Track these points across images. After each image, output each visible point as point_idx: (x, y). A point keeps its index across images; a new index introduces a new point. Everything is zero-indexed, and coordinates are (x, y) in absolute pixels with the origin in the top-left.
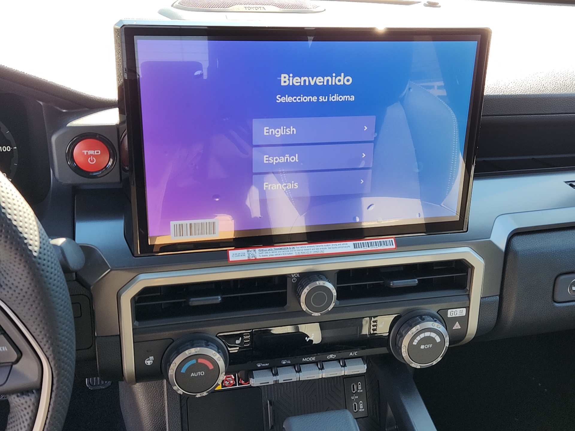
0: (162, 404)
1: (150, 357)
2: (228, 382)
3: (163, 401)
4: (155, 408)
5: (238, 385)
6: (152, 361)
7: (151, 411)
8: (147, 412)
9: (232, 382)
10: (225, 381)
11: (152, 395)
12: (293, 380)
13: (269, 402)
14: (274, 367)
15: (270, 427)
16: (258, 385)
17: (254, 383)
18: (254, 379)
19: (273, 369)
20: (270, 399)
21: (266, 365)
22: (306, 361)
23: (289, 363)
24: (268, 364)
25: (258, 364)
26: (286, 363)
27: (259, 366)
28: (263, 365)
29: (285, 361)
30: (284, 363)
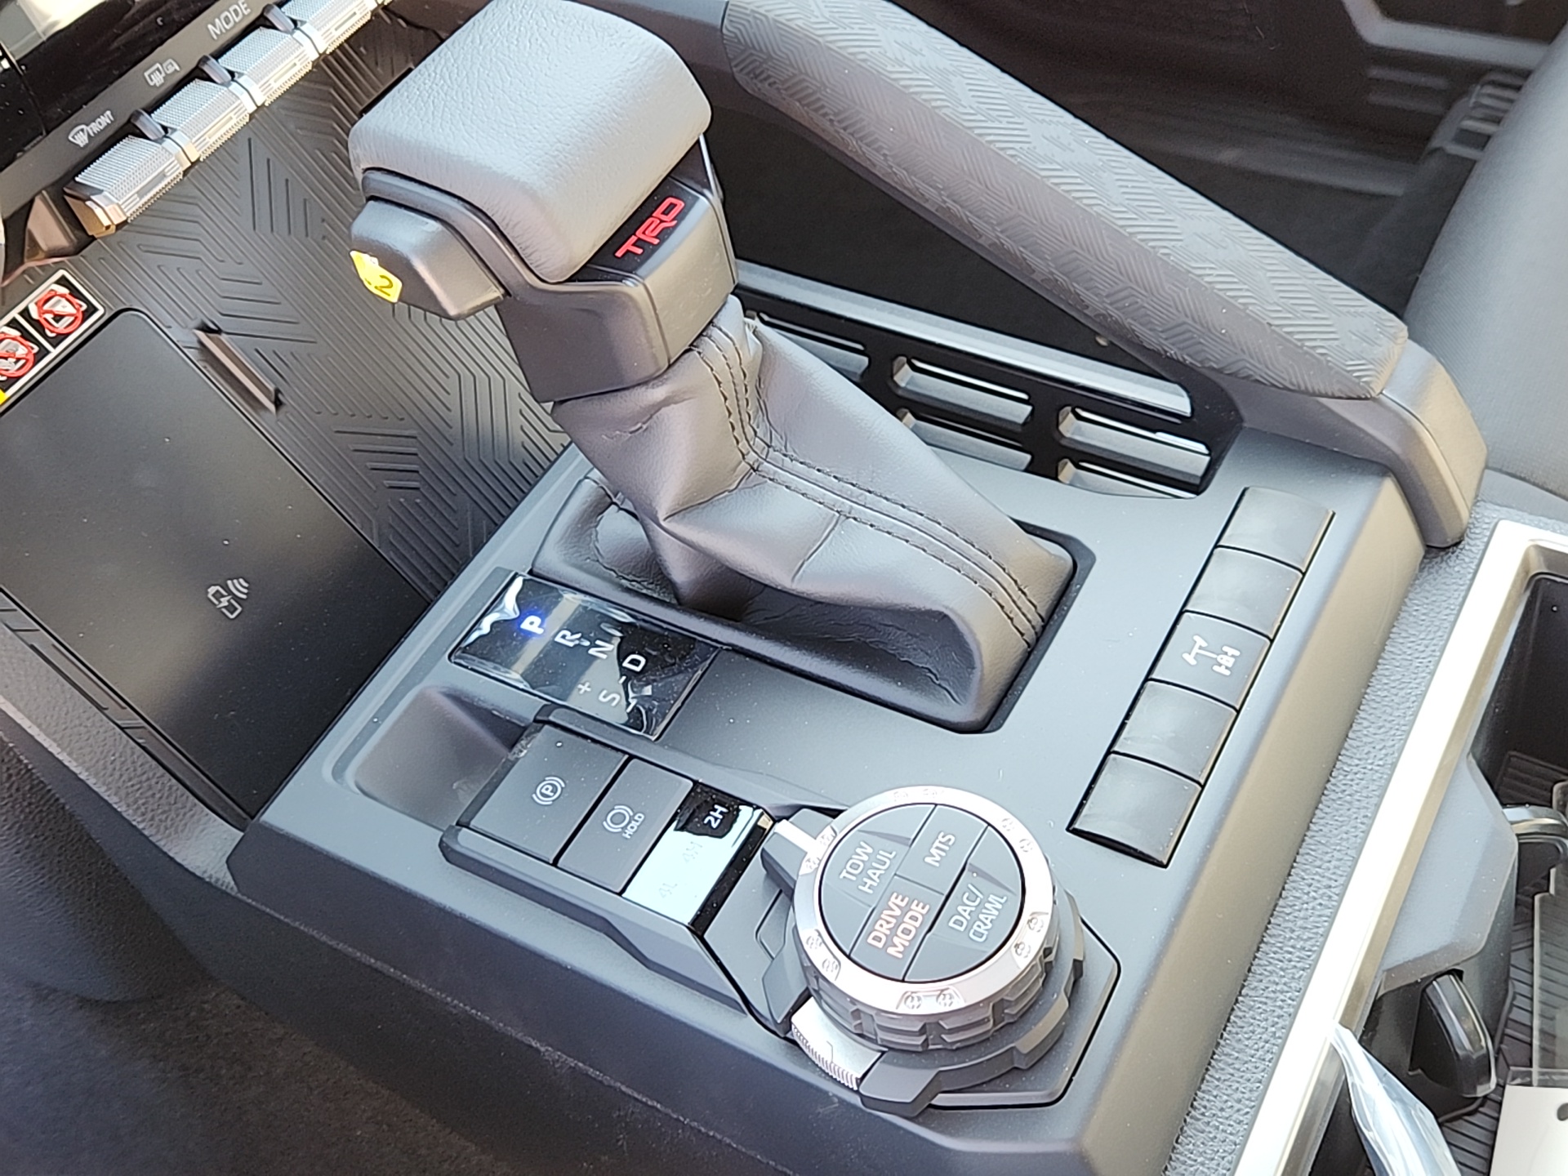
5: (55, 347)
12: (234, 117)
13: (201, 335)
14: (136, 115)
15: (272, 407)
16: (140, 204)
17: (118, 204)
18: (105, 193)
19: (138, 124)
20: (197, 323)
21: (104, 124)
22: (224, 31)
23: (176, 70)
24: (108, 113)
25: (76, 134)
26: (164, 78)
27: (81, 139)
28: (95, 127)
29: (157, 72)
30: (157, 79)
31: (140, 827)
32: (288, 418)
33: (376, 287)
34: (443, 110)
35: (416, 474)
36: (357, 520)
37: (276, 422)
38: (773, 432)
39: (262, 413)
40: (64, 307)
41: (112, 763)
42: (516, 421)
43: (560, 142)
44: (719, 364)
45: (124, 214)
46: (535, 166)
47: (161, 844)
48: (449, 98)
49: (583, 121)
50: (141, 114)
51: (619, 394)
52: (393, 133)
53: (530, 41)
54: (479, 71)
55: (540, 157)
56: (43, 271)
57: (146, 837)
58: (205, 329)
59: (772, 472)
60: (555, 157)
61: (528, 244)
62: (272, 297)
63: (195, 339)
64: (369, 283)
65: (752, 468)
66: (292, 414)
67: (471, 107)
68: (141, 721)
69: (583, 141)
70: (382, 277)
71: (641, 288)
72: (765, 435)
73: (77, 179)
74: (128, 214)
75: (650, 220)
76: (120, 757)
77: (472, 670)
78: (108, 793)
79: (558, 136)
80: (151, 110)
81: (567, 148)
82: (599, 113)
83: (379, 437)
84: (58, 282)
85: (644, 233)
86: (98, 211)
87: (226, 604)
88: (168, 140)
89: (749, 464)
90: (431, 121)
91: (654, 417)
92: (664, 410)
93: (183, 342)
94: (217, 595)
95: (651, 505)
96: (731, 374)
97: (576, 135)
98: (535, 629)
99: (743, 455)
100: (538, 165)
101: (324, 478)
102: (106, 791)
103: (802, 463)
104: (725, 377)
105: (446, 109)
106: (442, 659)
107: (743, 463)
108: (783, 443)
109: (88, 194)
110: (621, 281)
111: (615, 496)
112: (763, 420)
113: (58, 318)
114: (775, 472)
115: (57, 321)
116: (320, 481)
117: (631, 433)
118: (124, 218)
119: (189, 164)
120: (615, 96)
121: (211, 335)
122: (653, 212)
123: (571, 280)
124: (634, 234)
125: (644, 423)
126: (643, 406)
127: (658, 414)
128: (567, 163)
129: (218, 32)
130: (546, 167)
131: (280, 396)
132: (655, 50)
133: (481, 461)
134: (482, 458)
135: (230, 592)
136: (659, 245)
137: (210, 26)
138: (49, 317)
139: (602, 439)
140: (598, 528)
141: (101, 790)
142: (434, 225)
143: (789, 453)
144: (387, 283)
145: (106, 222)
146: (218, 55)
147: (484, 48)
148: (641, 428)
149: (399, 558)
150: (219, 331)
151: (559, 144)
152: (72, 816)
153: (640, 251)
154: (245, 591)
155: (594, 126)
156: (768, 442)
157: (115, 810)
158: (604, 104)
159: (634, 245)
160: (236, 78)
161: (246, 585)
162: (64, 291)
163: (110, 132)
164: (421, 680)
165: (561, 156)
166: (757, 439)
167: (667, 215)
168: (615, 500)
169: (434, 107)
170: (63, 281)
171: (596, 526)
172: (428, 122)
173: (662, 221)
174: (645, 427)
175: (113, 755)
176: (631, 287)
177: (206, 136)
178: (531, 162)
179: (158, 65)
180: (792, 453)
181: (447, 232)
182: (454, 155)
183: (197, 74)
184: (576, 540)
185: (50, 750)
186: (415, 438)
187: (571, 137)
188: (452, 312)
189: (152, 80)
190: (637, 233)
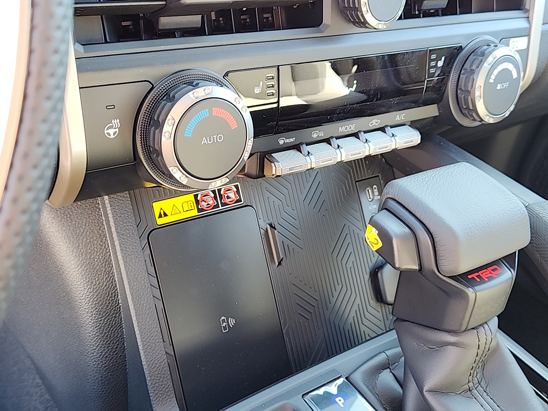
0: (104, 252)
1: (113, 121)
2: (206, 203)
3: (107, 247)
4: (94, 260)
5: (222, 206)
6: (117, 130)
7: (88, 267)
8: (80, 271)
9: (211, 202)
10: (201, 201)
11: (85, 239)
12: (332, 160)
13: (269, 226)
14: (301, 144)
15: (277, 264)
16: (288, 173)
17: (282, 169)
18: (280, 163)
19: (301, 147)
20: (269, 222)
21: (291, 141)
22: (343, 131)
23: (322, 136)
24: (294, 138)
25: (281, 139)
26: (317, 136)
27: (281, 142)
28: (288, 141)
29: (317, 133)
30: (315, 136)
31: (151, 395)
32: (280, 270)
33: (370, 242)
34: (431, 191)
35: (310, 314)
36: (283, 320)
37: (276, 270)
38: (483, 378)
39: (273, 263)
40: (232, 195)
41: (156, 364)
42: (353, 314)
43: (475, 224)
44: (483, 341)
45: (282, 173)
46: (462, 228)
47: (154, 406)
48: (434, 188)
49: (486, 220)
50: (304, 144)
51: (436, 331)
52: (408, 189)
53: (471, 182)
54: (448, 183)
55: (465, 225)
56: (237, 179)
57: (150, 400)
58: (271, 225)
59: (477, 395)
60: (470, 228)
61: (443, 255)
62: (297, 226)
63: (266, 227)
64: (368, 239)
65: (469, 389)
66: (282, 269)
67: (442, 194)
68: (173, 353)
69: (483, 228)
70: (376, 239)
71: (474, 294)
72: (480, 378)
73: (272, 154)
74: (283, 174)
75: (486, 270)
76: (160, 363)
77: (310, 406)
78: (148, 375)
79: (474, 221)
80: (307, 144)
81: (476, 227)
82: (493, 221)
83: (305, 294)
84: (234, 186)
85: (482, 274)
86: (274, 168)
87: (224, 326)
88: (308, 157)
89: (469, 386)
90: (425, 192)
91: (444, 347)
92: (450, 346)
93: (262, 226)
94: (223, 321)
95: (423, 382)
96: (485, 347)
97: (481, 224)
98: (340, 403)
99: (469, 382)
100: (463, 228)
101: (280, 298)
102: (148, 374)
103: (491, 398)
104: (482, 347)
105: (432, 191)
106: (300, 395)
107: (467, 385)
108: (486, 386)
109: (274, 161)
110: (468, 288)
111: (392, 366)
112: (481, 371)
113: (228, 197)
114: (478, 396)
115: (227, 199)
116: (278, 298)
117: (429, 348)
118: (281, 174)
119: (310, 168)
120: (501, 217)
121: (272, 228)
122: (488, 268)
123: (449, 277)
124: (478, 272)
125: (437, 347)
126: (443, 340)
127: (446, 347)
128: (474, 233)
129: (341, 131)
130: (466, 230)
131: (282, 262)
132: (521, 208)
133: (334, 321)
134: (335, 320)
135: (228, 322)
136: (488, 281)
137: (340, 128)
138: (226, 195)
139: (412, 344)
140: (379, 375)
141: (146, 372)
142: (407, 230)
143: (487, 391)
144: (376, 242)
145: (274, 173)
146: (337, 138)
147: (452, 177)
148: (435, 348)
149: (289, 342)
150: (275, 229)
151: (474, 224)
152: (127, 374)
153: (479, 280)
154: (233, 324)
155: (489, 224)
156: (480, 381)
157: (146, 383)
158: (496, 218)
159: (477, 276)
160: (339, 148)
161: (234, 322)
162: (235, 190)
163: (291, 145)
164: (288, 399)
165: (473, 229)
166: (476, 378)
167: (494, 271)
168: (390, 367)
169: (427, 188)
170: (237, 187)
171: (379, 374)
172: (423, 192)
173: (491, 273)
174: (437, 349)
175: (158, 361)
176: (470, 292)
177: (321, 162)
178: (461, 225)
179: (318, 131)
180: (489, 392)
181: (412, 235)
182: (431, 209)
183: (328, 141)
184: (370, 375)
185: (139, 347)
186: (317, 300)
187: (479, 224)
188: (397, 266)
189: (313, 135)
190: (479, 272)
